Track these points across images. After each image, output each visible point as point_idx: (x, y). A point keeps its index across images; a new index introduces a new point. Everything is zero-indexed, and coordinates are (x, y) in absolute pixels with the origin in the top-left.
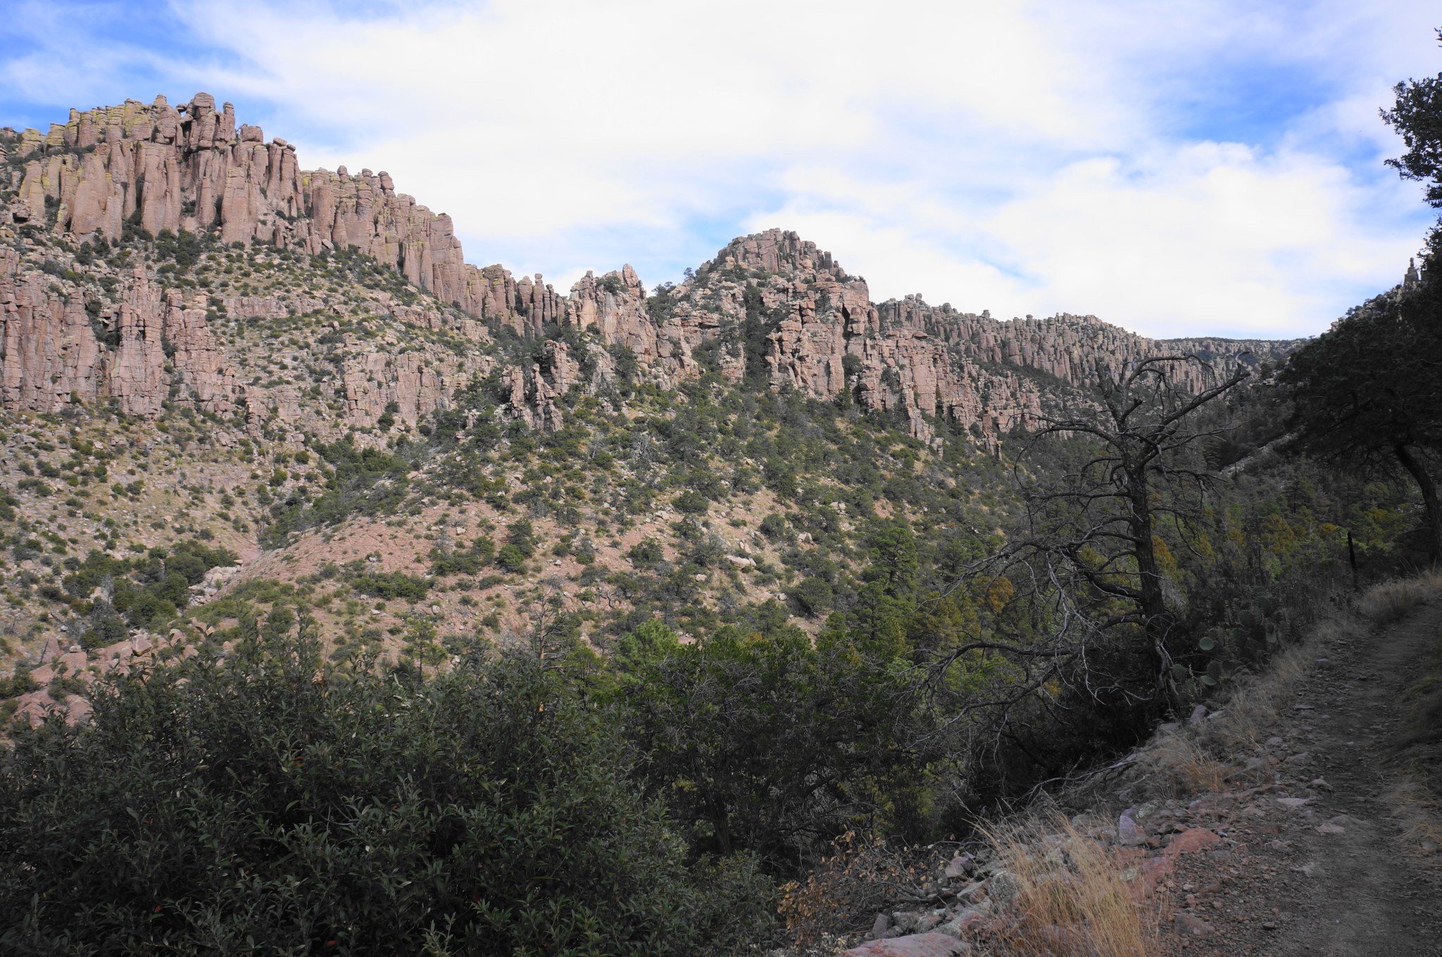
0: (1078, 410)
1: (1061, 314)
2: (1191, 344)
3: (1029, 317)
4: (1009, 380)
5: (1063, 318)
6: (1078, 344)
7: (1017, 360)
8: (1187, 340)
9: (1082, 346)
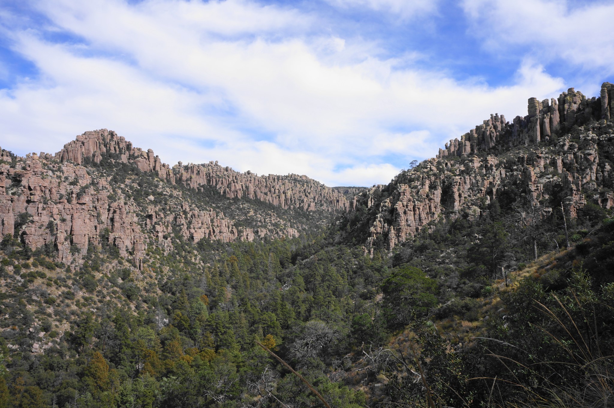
0: (272, 224)
1: (291, 174)
2: (354, 189)
3: (269, 175)
4: (211, 213)
5: (291, 175)
6: (291, 189)
7: (251, 196)
8: (354, 187)
9: (292, 190)
